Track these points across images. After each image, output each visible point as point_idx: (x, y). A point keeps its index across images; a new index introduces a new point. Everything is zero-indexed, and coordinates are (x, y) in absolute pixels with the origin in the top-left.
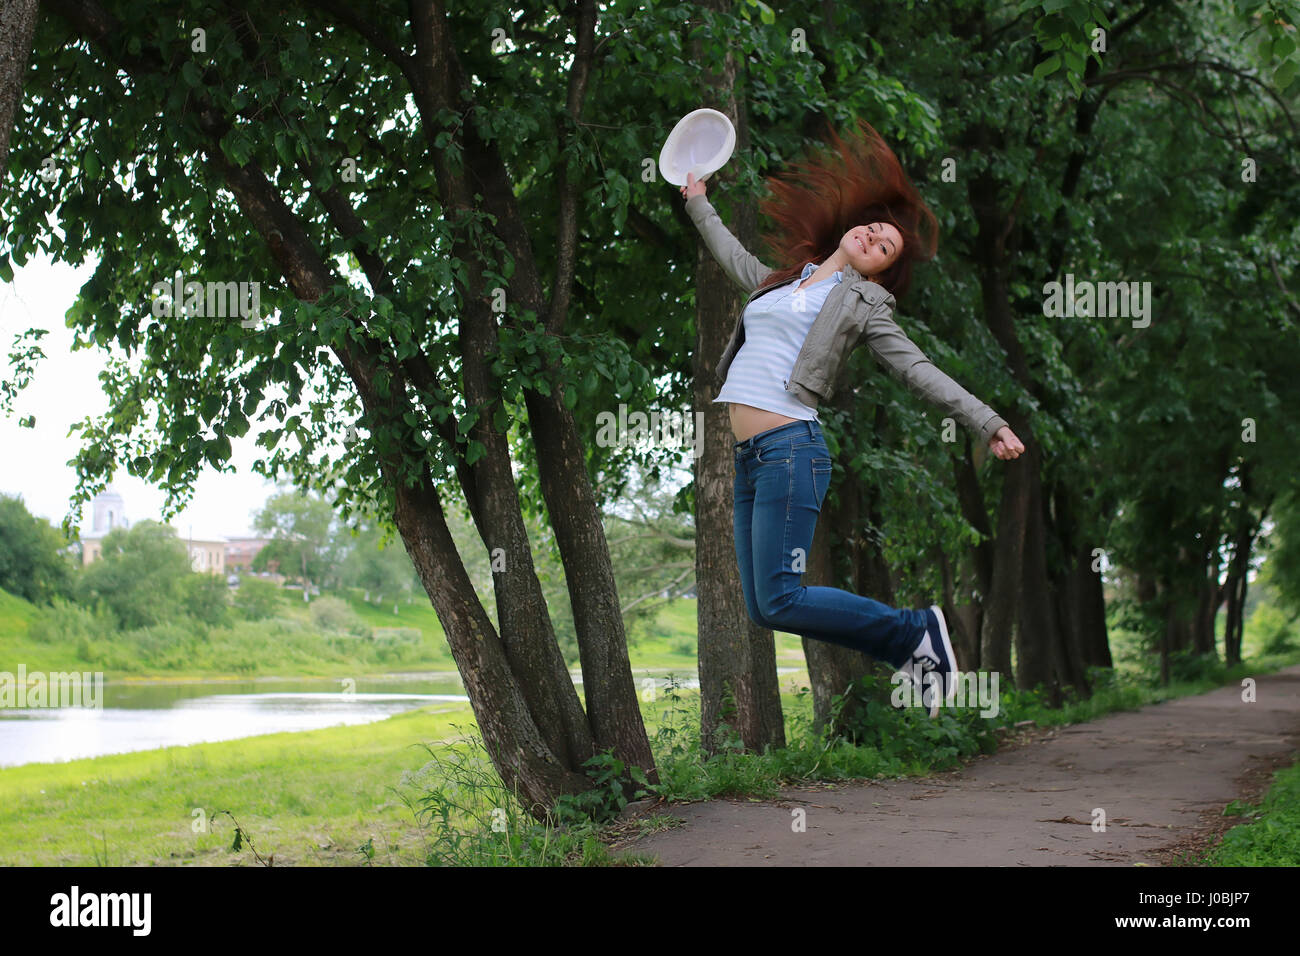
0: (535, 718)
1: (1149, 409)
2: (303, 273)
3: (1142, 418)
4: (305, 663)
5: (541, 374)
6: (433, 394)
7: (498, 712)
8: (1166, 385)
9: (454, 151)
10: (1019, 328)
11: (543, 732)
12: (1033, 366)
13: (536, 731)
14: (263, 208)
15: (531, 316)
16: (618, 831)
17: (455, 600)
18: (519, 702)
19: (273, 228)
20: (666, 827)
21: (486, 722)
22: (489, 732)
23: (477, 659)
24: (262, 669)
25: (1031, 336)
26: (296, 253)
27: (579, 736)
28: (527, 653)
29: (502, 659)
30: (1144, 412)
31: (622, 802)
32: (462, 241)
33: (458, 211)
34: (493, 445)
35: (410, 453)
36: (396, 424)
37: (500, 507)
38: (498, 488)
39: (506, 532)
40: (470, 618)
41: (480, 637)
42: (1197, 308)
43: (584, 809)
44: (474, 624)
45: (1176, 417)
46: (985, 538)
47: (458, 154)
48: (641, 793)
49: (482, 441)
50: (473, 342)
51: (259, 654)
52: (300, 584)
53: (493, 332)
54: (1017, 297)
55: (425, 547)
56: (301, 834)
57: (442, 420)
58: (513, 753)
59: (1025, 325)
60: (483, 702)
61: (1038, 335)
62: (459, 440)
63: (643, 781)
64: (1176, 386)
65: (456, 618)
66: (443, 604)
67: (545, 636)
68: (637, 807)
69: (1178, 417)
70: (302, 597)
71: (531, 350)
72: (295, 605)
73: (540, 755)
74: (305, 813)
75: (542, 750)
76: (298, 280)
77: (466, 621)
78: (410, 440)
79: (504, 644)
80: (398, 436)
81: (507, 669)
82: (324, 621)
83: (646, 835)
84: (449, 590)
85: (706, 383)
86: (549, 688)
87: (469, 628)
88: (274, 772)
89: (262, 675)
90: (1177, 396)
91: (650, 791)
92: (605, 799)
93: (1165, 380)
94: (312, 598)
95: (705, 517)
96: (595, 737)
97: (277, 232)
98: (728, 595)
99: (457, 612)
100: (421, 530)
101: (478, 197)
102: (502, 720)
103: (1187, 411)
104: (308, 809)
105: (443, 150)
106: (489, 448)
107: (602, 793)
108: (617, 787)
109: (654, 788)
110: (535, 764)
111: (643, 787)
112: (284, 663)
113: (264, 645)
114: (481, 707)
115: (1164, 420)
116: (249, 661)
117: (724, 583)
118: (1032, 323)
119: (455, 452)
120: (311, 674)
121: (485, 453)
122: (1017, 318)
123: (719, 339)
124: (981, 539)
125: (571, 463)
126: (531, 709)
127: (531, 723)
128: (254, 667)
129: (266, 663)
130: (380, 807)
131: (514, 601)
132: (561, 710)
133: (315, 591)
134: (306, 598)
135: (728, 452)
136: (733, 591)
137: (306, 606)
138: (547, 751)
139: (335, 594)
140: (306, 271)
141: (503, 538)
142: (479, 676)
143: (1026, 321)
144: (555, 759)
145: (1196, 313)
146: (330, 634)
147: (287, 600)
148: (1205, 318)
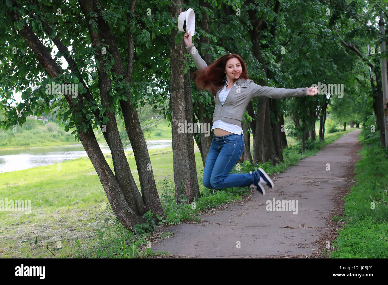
0: (127, 200)
1: (299, 71)
2: (49, 66)
3: (297, 74)
4: (45, 142)
5: (124, 95)
6: (92, 102)
7: (116, 199)
8: (304, 64)
9: (95, 25)
10: (262, 53)
11: (129, 204)
12: (266, 64)
13: (127, 204)
14: (35, 46)
15: (121, 76)
16: (154, 237)
17: (101, 165)
18: (122, 196)
19: (39, 52)
20: (169, 236)
21: (112, 202)
22: (113, 205)
23: (108, 183)
24: (31, 145)
25: (266, 55)
26: (47, 60)
27: (140, 204)
28: (124, 180)
29: (116, 182)
30: (298, 72)
31: (155, 226)
32: (98, 54)
33: (97, 45)
34: (111, 118)
35: (84, 121)
36: (80, 112)
37: (114, 136)
38: (113, 131)
39: (116, 144)
40: (106, 171)
41: (109, 176)
42: (313, 41)
43: (144, 229)
44: (107, 173)
45: (307, 73)
46: (254, 119)
47: (96, 26)
48: (161, 223)
49: (107, 117)
50: (103, 86)
51: (31, 140)
52: (42, 118)
53: (109, 82)
54: (262, 44)
55: (91, 149)
56: (51, 215)
57: (95, 110)
58: (120, 211)
59: (264, 52)
60: (111, 196)
61: (268, 55)
62: (100, 117)
63: (161, 219)
64: (307, 64)
65: (101, 171)
66: (97, 167)
67: (129, 174)
68: (159, 228)
69: (308, 73)
70: (43, 122)
71: (121, 87)
72: (40, 125)
73: (129, 212)
74: (51, 205)
75: (130, 210)
76: (47, 68)
77: (104, 172)
78: (85, 117)
79: (116, 178)
80: (81, 116)
81: (118, 185)
82: (50, 130)
83: (163, 239)
84: (99, 163)
85: (174, 90)
86: (131, 190)
87: (105, 174)
88: (39, 188)
89: (32, 147)
90: (307, 67)
91: (163, 222)
92: (150, 226)
93: (304, 63)
94: (46, 122)
95: (175, 131)
96: (145, 204)
97: (40, 53)
98: (183, 154)
99: (102, 169)
100: (89, 144)
101: (103, 40)
102: (117, 201)
103: (310, 71)
104: (52, 204)
105: (92, 25)
106: (109, 118)
107: (149, 224)
108: (153, 222)
109: (164, 221)
110: (127, 214)
111: (161, 221)
112: (38, 143)
113: (32, 138)
114: (110, 198)
115: (304, 74)
116: (28, 142)
117: (181, 151)
118: (266, 51)
119: (99, 121)
120: (46, 146)
121: (109, 120)
122: (261, 50)
123: (178, 77)
124: (253, 120)
125: (135, 121)
126: (125, 197)
127: (126, 202)
128: (29, 144)
129: (32, 143)
130: (74, 202)
131: (119, 165)
132: (134, 196)
133: (47, 120)
134: (44, 123)
135: (181, 111)
136: (184, 153)
137: (44, 125)
138: (131, 210)
139: (53, 121)
140: (50, 65)
141: (115, 146)
142: (109, 188)
143: (264, 50)
144: (133, 212)
145: (313, 42)
146: (51, 134)
147: (38, 123)
148: (315, 44)
